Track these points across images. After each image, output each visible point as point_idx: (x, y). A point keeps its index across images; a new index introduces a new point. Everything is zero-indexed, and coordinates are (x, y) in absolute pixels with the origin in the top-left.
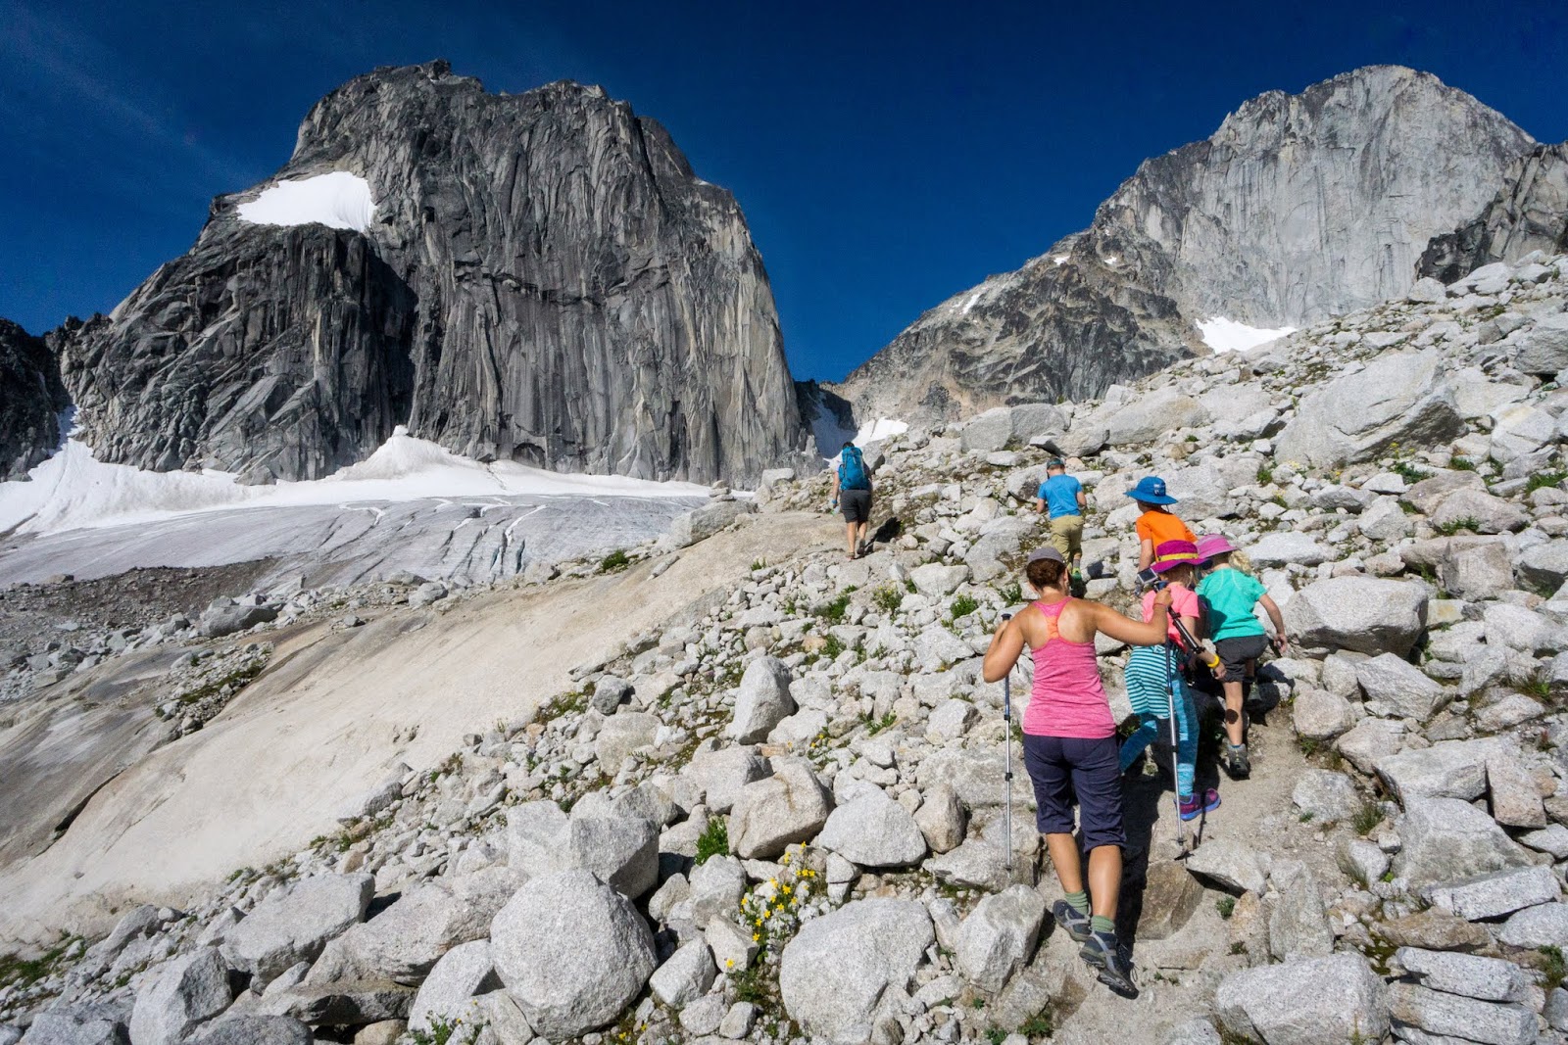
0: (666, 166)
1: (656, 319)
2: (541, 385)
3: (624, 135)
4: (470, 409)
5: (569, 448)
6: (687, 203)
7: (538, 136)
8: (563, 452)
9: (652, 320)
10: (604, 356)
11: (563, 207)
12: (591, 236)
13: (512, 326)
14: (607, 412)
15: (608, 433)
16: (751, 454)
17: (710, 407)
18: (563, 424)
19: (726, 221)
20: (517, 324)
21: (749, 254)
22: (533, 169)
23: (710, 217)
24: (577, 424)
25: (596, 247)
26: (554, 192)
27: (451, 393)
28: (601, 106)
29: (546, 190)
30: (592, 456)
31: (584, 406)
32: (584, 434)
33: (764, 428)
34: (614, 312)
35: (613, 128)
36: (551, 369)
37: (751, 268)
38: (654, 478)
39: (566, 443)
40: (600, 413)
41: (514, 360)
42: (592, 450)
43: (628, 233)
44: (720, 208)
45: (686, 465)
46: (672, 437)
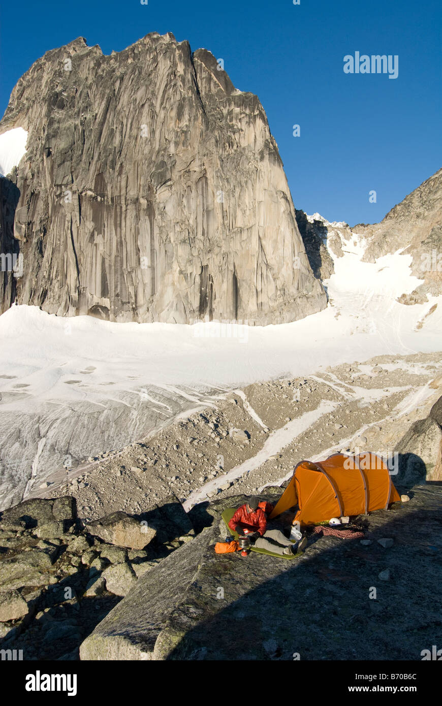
0: (211, 86)
1: (193, 206)
2: (107, 265)
3: (181, 69)
4: (62, 286)
5: (126, 306)
6: (225, 112)
7: (125, 82)
8: (122, 309)
9: (189, 207)
10: (152, 238)
11: (134, 132)
12: (151, 152)
13: (90, 225)
14: (153, 279)
15: (153, 294)
16: (263, 298)
17: (231, 268)
18: (121, 291)
19: (252, 120)
20: (92, 224)
21: (266, 145)
22: (119, 107)
23: (240, 120)
24: (131, 290)
25: (153, 159)
26: (130, 121)
27: (49, 275)
28: (168, 50)
29: (125, 121)
30: (141, 311)
31: (137, 276)
32: (136, 296)
33: (274, 279)
34: (162, 205)
35: (175, 65)
36: (114, 252)
37: (267, 157)
38: (187, 322)
39: (123, 303)
40: (147, 280)
41: (88, 250)
42: (141, 306)
43: (177, 144)
44: (248, 112)
45: (211, 312)
46: (201, 292)
